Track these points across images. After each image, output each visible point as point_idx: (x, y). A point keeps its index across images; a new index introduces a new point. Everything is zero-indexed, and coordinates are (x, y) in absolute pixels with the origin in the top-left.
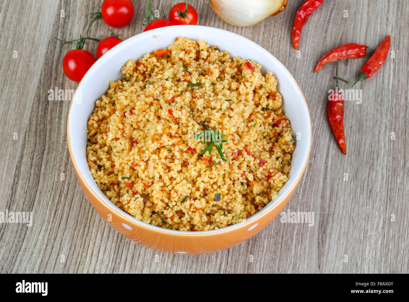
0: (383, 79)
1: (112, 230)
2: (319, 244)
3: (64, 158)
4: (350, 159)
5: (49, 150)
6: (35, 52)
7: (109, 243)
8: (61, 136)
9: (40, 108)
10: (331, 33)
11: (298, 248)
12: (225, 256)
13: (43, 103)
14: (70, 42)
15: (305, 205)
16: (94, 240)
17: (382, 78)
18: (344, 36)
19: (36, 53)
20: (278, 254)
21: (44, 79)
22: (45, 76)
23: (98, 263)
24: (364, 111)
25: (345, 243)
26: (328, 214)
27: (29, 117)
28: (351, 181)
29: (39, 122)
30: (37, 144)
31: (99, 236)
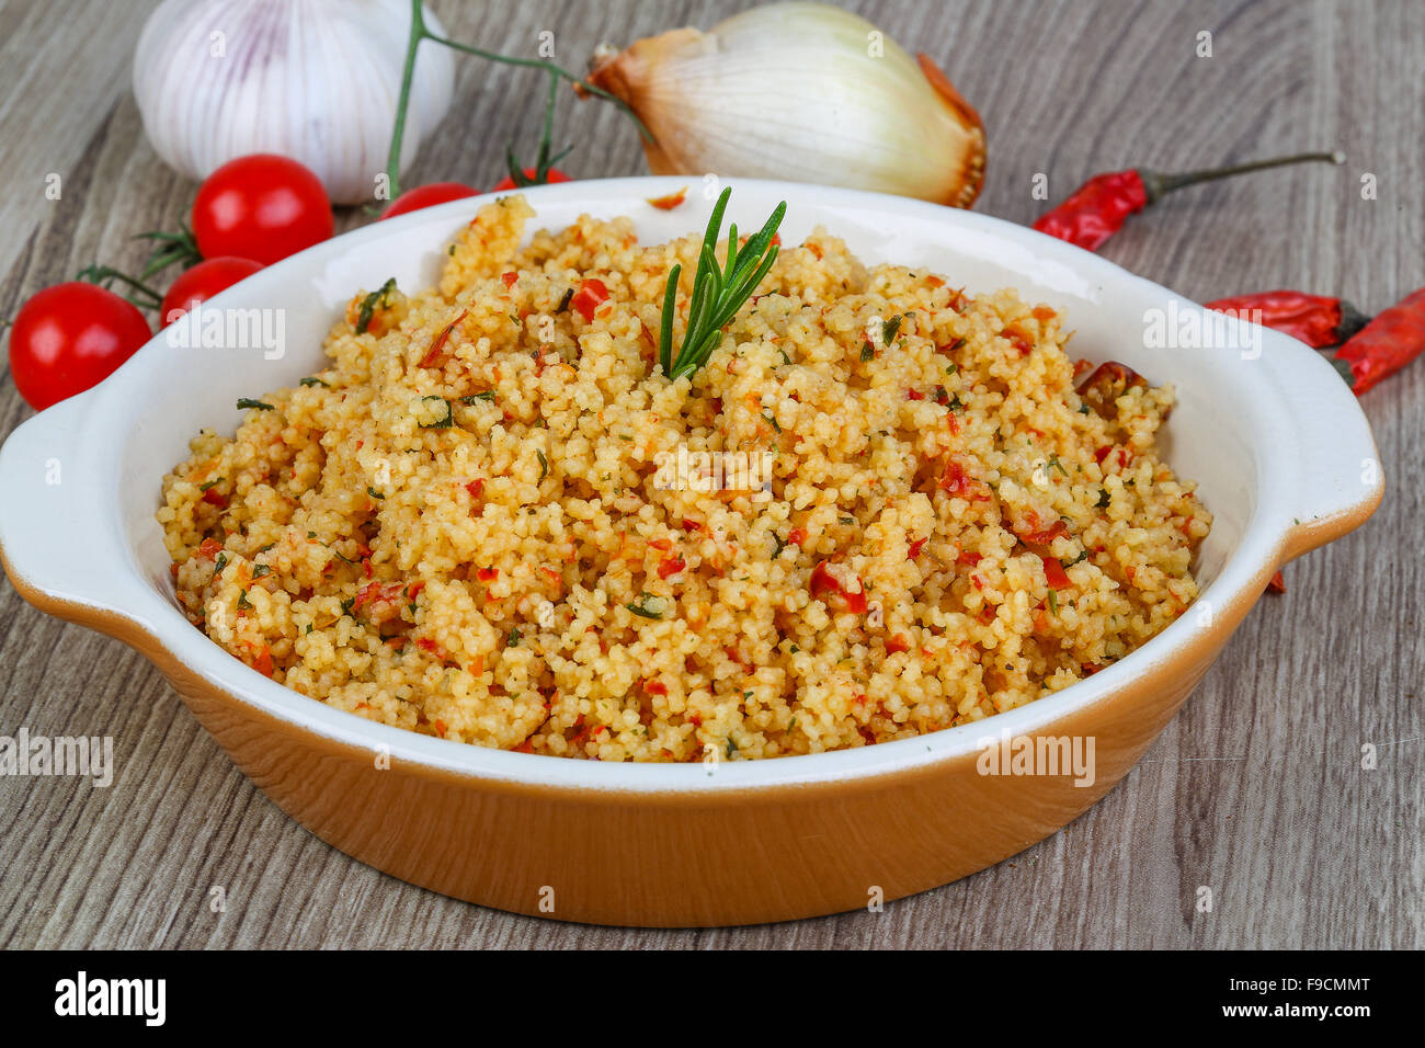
1: (182, 830)
2: (1179, 851)
7: (165, 869)
16: (92, 862)
23: (104, 929)
25: (1307, 844)
26: (1218, 763)
28: (1316, 670)
31: (118, 848)
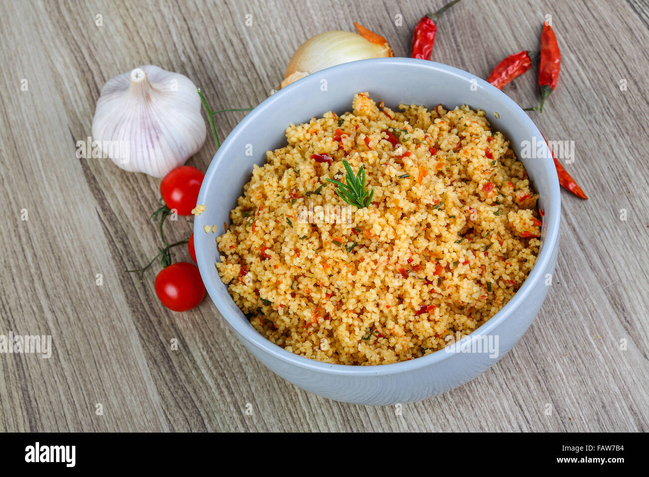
0: (573, 80)
2: (626, 328)
3: (235, 415)
4: (596, 202)
5: (209, 417)
6: (110, 305)
8: (213, 390)
9: (163, 370)
10: (471, 62)
11: (604, 349)
12: (519, 415)
13: (162, 362)
14: (149, 266)
15: (577, 291)
17: (570, 80)
18: (490, 56)
19: (113, 305)
20: (584, 371)
21: (144, 332)
22: (144, 328)
24: (574, 132)
26: (614, 284)
27: (155, 390)
28: (616, 228)
29: (172, 389)
30: (188, 418)
